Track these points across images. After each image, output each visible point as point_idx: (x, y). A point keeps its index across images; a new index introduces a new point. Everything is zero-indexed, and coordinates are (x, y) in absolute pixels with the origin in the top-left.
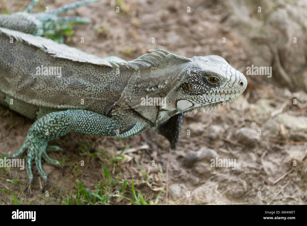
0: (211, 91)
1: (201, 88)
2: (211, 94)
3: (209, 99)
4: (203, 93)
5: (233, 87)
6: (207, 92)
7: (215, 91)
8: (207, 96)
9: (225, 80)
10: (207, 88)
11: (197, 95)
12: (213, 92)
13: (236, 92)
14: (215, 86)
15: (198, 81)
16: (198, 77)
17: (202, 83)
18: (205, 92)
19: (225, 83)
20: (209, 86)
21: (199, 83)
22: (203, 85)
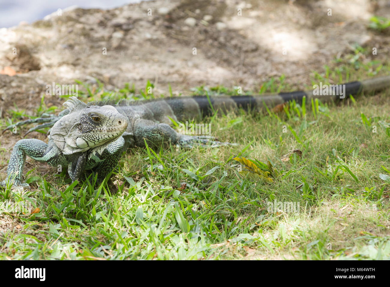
0: (96, 129)
1: (88, 127)
2: (97, 131)
3: (96, 136)
4: (91, 131)
5: (113, 125)
6: (94, 130)
7: (99, 129)
8: (94, 133)
9: (105, 118)
10: (93, 126)
11: (87, 132)
12: (98, 130)
13: (116, 129)
14: (98, 124)
15: (86, 121)
16: (86, 118)
17: (89, 123)
18: (92, 130)
19: (106, 122)
20: (94, 124)
21: (87, 123)
22: (90, 124)
